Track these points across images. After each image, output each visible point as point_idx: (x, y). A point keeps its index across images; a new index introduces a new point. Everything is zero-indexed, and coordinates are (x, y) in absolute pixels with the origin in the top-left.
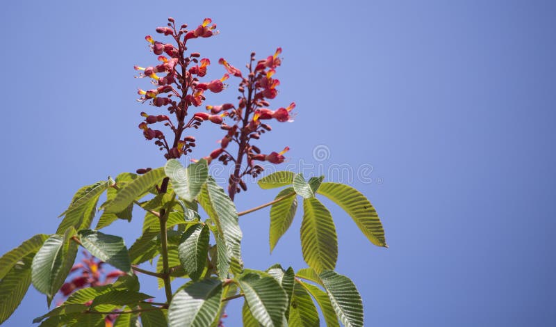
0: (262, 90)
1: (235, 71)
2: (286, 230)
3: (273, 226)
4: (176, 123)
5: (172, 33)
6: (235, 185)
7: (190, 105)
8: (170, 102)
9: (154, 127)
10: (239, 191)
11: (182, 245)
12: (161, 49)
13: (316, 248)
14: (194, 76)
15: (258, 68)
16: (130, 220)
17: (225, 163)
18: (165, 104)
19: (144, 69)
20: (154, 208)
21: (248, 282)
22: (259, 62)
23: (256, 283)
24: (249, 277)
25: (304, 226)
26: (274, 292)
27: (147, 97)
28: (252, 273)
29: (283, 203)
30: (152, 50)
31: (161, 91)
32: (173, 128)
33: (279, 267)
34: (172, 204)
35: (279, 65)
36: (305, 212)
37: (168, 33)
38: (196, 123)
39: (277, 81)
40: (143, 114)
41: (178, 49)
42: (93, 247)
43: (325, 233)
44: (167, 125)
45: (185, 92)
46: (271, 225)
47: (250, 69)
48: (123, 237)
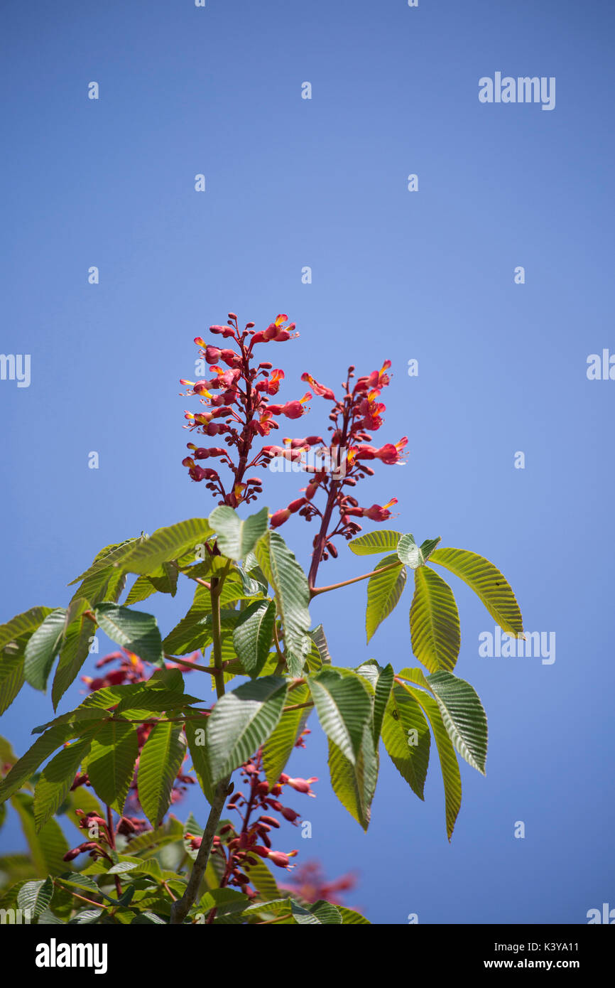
0: (362, 418)
1: (325, 392)
2: (390, 612)
3: (371, 607)
4: (236, 461)
5: (232, 334)
6: (322, 549)
7: (257, 434)
8: (228, 429)
9: (204, 464)
10: (326, 557)
11: (238, 628)
12: (216, 357)
13: (431, 637)
14: (262, 394)
15: (357, 388)
16: (173, 595)
17: (309, 519)
18: (221, 433)
19: (193, 384)
20: (200, 575)
21: (323, 683)
22: (359, 380)
23: (334, 684)
24: (325, 677)
25: (415, 606)
26: (356, 697)
27: (197, 423)
28: (331, 671)
29: (386, 574)
30: (203, 357)
31: (216, 415)
32: (231, 466)
33: (375, 663)
34: (225, 571)
35: (387, 384)
36: (417, 587)
37: (227, 334)
38: (264, 460)
39: (382, 406)
40: (190, 445)
41: (241, 357)
42: (113, 628)
43: (443, 617)
44: (223, 461)
45: (249, 416)
46: (368, 605)
47: (347, 389)
48: (155, 615)
